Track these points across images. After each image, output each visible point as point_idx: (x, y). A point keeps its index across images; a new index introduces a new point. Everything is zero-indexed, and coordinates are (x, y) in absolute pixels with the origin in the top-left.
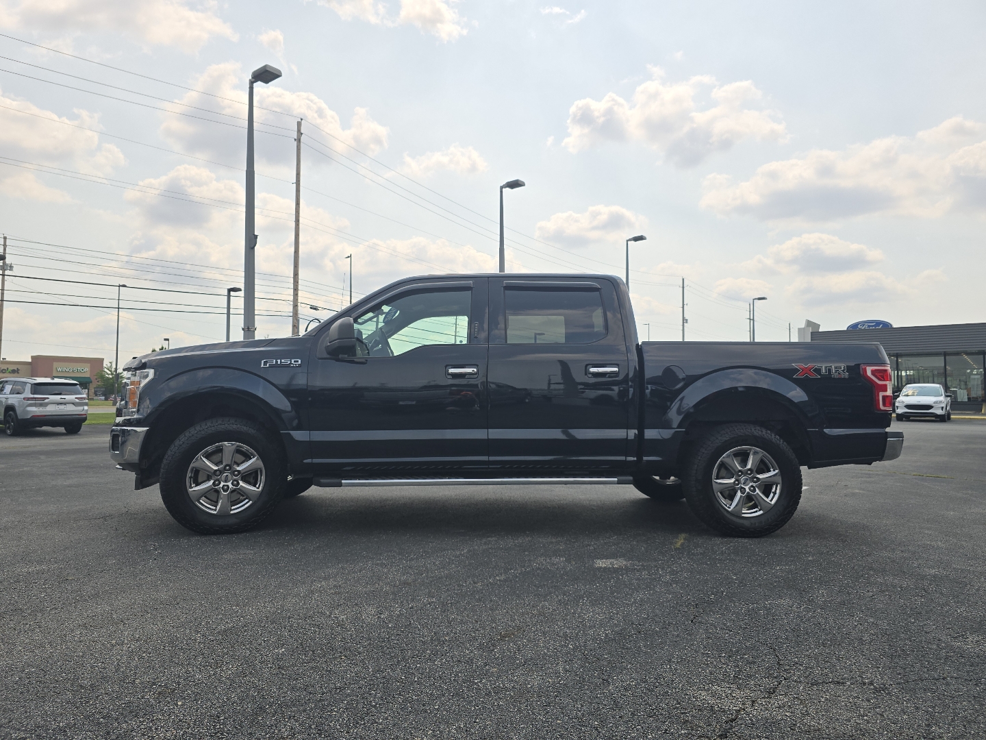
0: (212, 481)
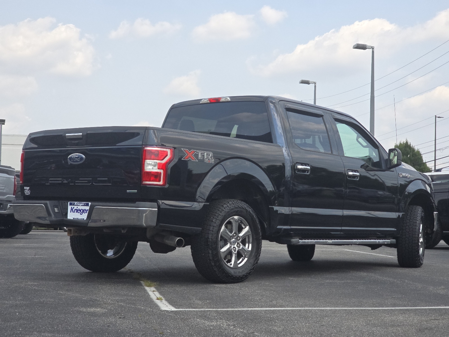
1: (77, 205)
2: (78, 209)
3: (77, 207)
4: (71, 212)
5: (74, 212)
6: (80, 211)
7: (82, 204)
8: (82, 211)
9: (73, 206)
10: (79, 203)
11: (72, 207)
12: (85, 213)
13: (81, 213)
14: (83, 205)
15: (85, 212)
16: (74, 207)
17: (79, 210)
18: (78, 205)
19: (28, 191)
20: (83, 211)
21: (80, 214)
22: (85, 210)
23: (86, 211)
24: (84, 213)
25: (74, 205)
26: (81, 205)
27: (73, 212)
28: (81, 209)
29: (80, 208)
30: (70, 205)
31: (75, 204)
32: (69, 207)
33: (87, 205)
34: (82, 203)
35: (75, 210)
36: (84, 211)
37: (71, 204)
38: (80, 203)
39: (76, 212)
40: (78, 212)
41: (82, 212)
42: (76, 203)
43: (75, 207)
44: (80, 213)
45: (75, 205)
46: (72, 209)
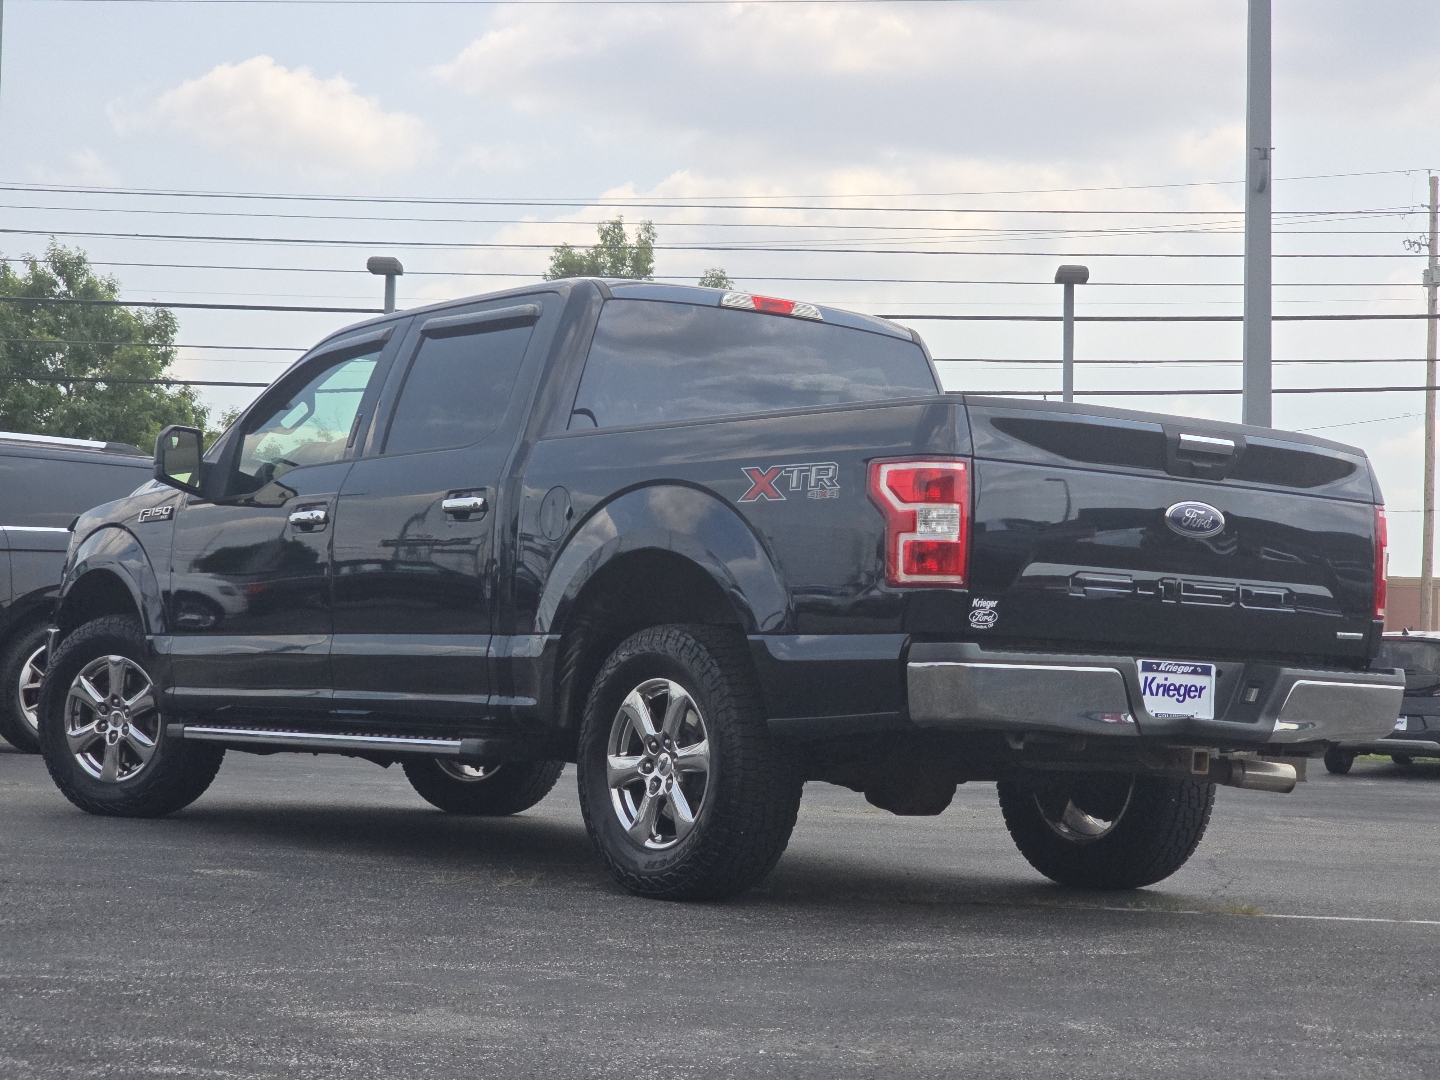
0: (96, 722)
1: (1168, 672)
2: (1168, 683)
3: (1166, 679)
4: (1144, 693)
5: (1157, 695)
6: (1177, 689)
7: (1186, 669)
8: (1182, 691)
9: (1150, 675)
10: (1176, 664)
11: (1146, 678)
12: (1195, 696)
13: (1181, 698)
14: (1187, 673)
15: (1192, 694)
16: (1154, 679)
17: (1172, 688)
18: (1172, 672)
19: (990, 614)
20: (1188, 690)
21: (1178, 700)
22: (1193, 689)
23: (1196, 691)
24: (1190, 696)
25: (1158, 670)
26: (1183, 673)
27: (1152, 694)
28: (1181, 685)
29: (1178, 680)
30: (1144, 670)
31: (1162, 667)
32: (1141, 678)
33: (1206, 672)
34: (1185, 665)
35: (1158, 687)
36: (1190, 691)
37: (1147, 668)
38: (1179, 665)
39: (1163, 695)
40: (1169, 695)
41: (1184, 695)
42: (1164, 664)
43: (1160, 678)
44: (1177, 696)
45: (1162, 671)
46: (1147, 684)
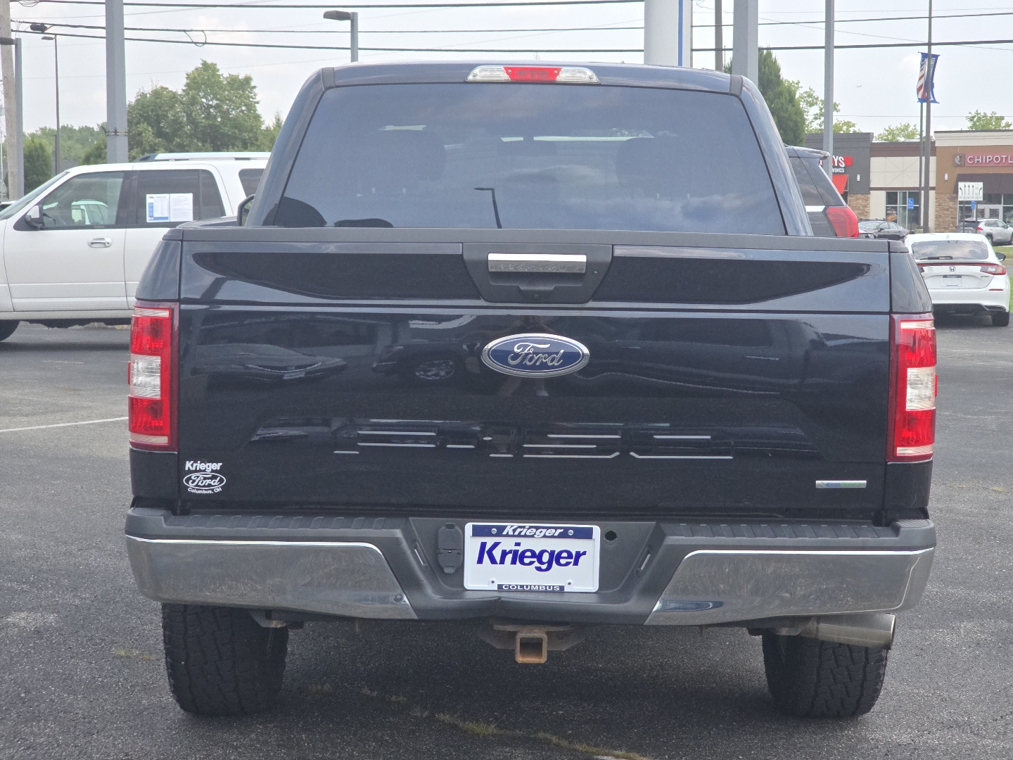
1: (519, 535)
2: (521, 549)
3: (518, 544)
4: (480, 561)
5: (502, 562)
6: (539, 557)
7: (549, 532)
8: (546, 558)
9: (490, 541)
10: (531, 527)
11: (483, 545)
12: (568, 564)
13: (543, 567)
14: (552, 536)
15: (563, 561)
16: (496, 545)
17: (528, 554)
18: (525, 536)
19: (213, 478)
20: (556, 557)
21: (538, 569)
22: (564, 555)
23: (569, 557)
24: (558, 564)
25: (499, 534)
26: (545, 536)
27: (494, 562)
28: (544, 551)
29: (537, 545)
30: (475, 534)
31: (509, 530)
32: (472, 545)
33: (584, 534)
34: (548, 528)
35: (504, 554)
36: (559, 557)
37: (477, 532)
38: (537, 528)
39: (513, 563)
40: (523, 563)
41: (549, 563)
42: (510, 527)
43: (507, 544)
44: (537, 564)
45: (507, 535)
46: (485, 553)
